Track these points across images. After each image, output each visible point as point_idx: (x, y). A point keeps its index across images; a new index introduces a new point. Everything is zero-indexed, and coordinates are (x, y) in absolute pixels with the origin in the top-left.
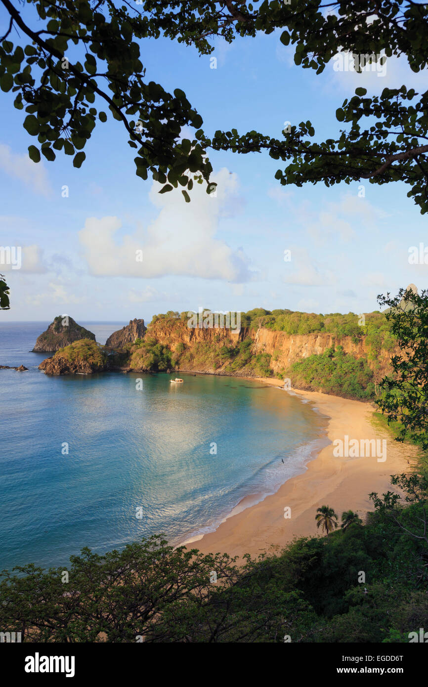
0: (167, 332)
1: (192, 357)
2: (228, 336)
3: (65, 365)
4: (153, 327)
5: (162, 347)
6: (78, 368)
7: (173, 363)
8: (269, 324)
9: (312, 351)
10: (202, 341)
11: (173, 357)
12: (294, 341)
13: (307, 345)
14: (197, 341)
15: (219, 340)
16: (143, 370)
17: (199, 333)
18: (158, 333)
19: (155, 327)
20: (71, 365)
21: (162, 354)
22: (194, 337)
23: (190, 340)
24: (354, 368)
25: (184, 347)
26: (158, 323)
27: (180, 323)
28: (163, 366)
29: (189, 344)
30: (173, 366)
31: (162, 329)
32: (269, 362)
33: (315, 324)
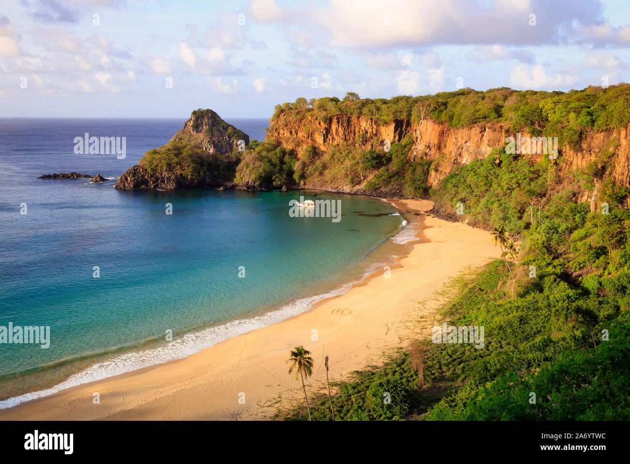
0: (293, 131)
1: (324, 167)
2: (378, 134)
3: (143, 176)
4: (275, 122)
5: (284, 153)
6: (159, 181)
7: (296, 177)
8: (437, 112)
9: (475, 154)
10: (341, 142)
11: (297, 166)
12: (456, 138)
13: (468, 144)
14: (335, 143)
15: (366, 141)
16: (248, 188)
17: (337, 130)
18: (281, 132)
19: (277, 122)
20: (151, 176)
21: (282, 162)
22: (330, 137)
23: (325, 141)
24: (520, 182)
25: (315, 152)
26: (282, 117)
27: (312, 116)
28: (280, 180)
29: (323, 148)
30: (297, 181)
31: (286, 125)
32: (427, 173)
33: (485, 107)
